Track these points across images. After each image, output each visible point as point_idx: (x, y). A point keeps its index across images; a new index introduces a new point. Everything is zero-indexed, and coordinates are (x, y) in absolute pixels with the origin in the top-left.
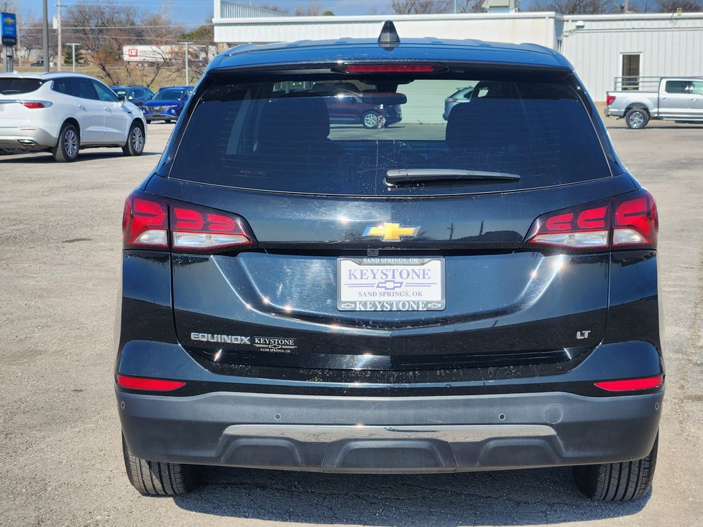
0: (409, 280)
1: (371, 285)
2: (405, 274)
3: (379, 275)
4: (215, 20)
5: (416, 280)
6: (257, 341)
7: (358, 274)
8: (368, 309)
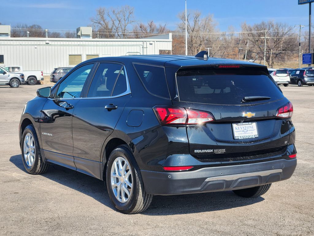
0: (249, 129)
2: (248, 128)
3: (242, 128)
5: (251, 129)
6: (215, 151)
7: (238, 128)
8: (242, 138)
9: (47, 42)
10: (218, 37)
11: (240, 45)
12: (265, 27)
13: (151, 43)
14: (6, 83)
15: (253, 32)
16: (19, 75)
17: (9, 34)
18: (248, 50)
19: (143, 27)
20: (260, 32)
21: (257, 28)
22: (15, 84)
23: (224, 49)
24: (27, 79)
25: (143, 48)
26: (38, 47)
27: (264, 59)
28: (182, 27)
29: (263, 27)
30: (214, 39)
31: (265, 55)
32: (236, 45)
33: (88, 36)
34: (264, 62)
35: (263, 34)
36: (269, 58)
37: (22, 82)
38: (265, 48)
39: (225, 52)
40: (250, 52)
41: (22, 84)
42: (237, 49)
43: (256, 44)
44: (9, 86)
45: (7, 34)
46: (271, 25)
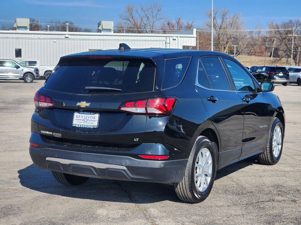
0: (90, 119)
1: (81, 120)
2: (89, 117)
3: (83, 117)
6: (53, 133)
7: (78, 116)
8: (79, 127)
9: (67, 36)
10: (245, 34)
11: (267, 43)
12: (292, 26)
13: (174, 38)
14: (19, 78)
15: (280, 30)
16: (33, 70)
17: (28, 28)
18: (275, 48)
19: (171, 24)
20: (287, 29)
21: (285, 25)
22: (29, 79)
23: (251, 47)
24: (44, 74)
25: (166, 43)
26: (57, 41)
27: (291, 57)
28: (209, 24)
29: (290, 25)
30: (241, 37)
31: (292, 52)
32: (263, 42)
33: (109, 30)
34: (291, 60)
35: (291, 32)
36: (296, 56)
37: (36, 77)
38: (293, 45)
39: (252, 50)
40: (277, 50)
41: (37, 79)
42: (264, 47)
43: (283, 41)
44: (23, 81)
45: (25, 28)
46: (298, 24)
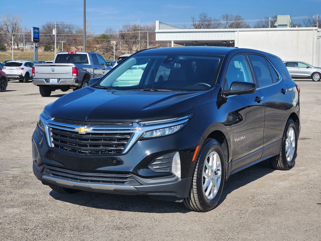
4: (156, 31)
